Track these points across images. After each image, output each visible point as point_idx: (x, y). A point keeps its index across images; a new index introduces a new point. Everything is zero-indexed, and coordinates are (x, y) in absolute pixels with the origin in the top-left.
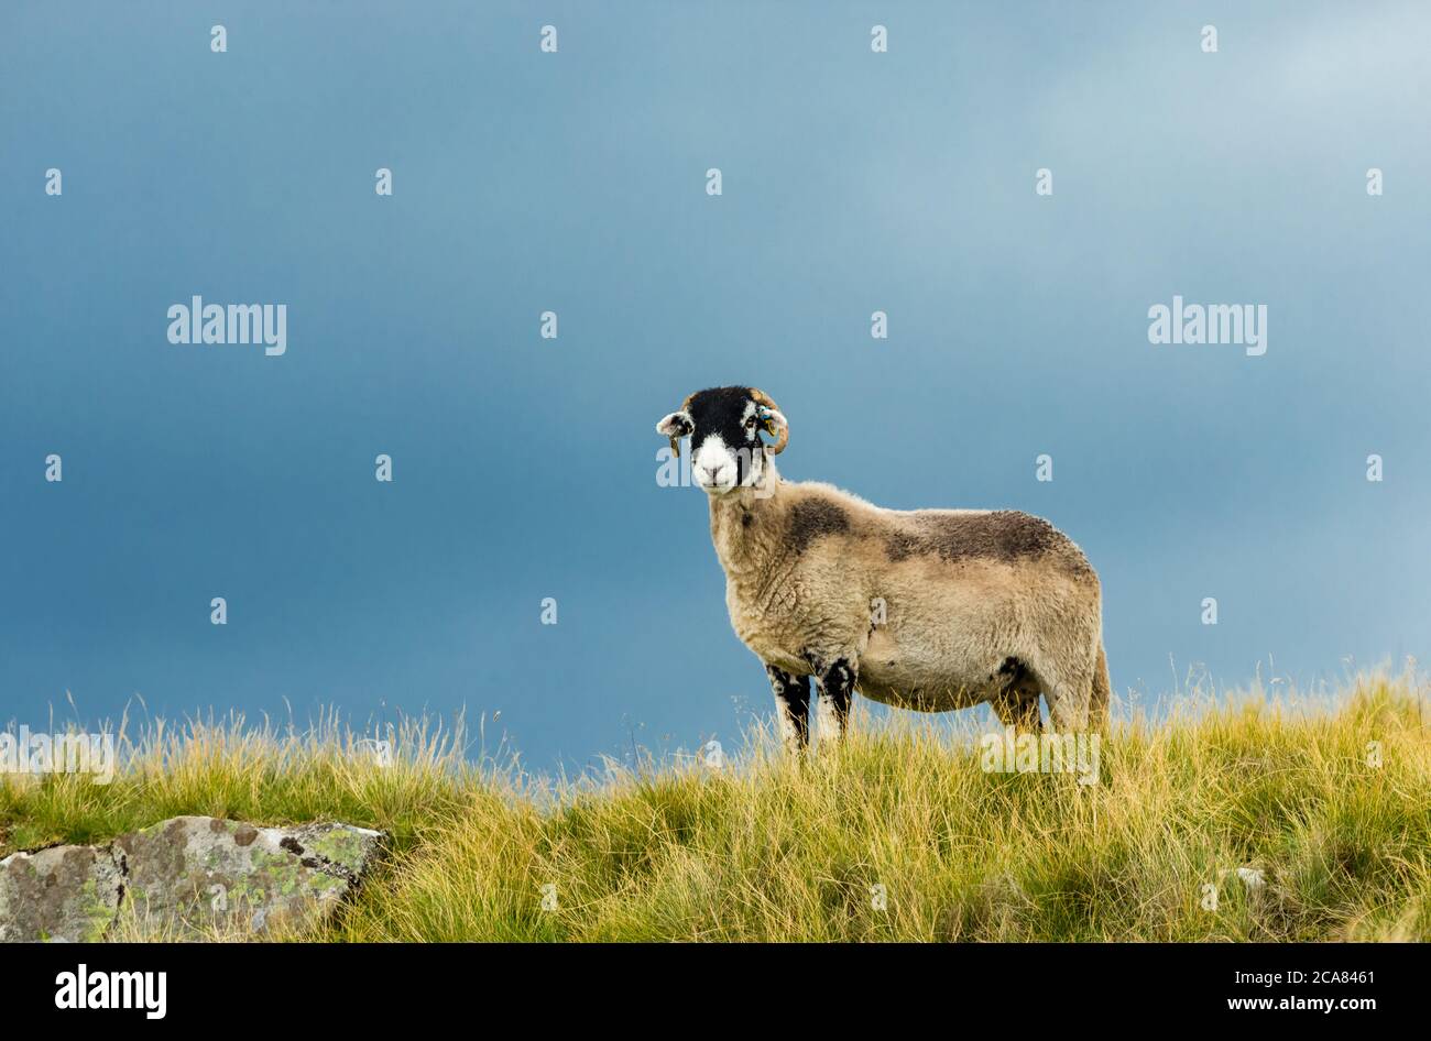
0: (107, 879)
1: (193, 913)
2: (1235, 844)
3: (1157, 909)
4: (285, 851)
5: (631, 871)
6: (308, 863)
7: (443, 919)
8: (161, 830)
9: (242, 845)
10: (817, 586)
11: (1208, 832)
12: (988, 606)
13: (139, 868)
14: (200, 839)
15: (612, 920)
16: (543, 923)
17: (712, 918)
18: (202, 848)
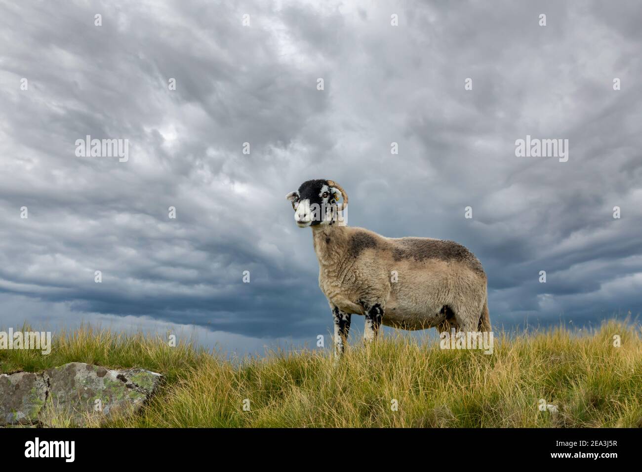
0: (41, 388)
1: (78, 406)
2: (546, 394)
3: (510, 422)
4: (119, 380)
5: (274, 397)
6: (129, 386)
7: (188, 414)
8: (65, 368)
9: (100, 377)
10: (365, 271)
11: (535, 388)
12: (436, 281)
13: (55, 384)
14: (82, 373)
15: (265, 418)
16: (233, 418)
17: (310, 420)
18: (82, 377)
